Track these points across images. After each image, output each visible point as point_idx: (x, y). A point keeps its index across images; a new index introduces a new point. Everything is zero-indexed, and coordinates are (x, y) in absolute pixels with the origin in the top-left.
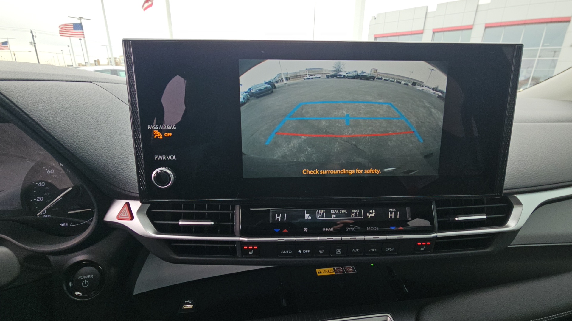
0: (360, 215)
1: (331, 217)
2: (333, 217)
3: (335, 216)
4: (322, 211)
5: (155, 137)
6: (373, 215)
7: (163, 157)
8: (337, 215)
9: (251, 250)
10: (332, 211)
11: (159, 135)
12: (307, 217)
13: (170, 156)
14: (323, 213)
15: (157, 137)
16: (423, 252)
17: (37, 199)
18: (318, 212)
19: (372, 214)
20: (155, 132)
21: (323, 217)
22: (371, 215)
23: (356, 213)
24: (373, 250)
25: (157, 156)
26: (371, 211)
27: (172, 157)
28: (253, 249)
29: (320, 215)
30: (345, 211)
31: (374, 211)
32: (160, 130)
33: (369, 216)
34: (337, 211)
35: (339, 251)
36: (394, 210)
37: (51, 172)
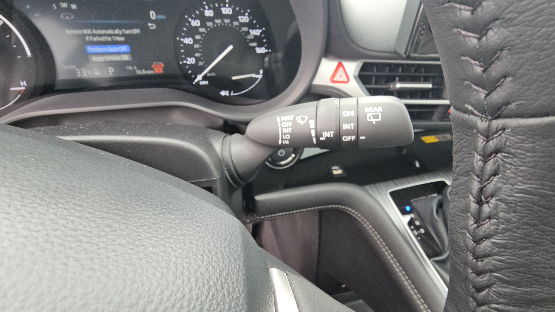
17: (187, 60)
37: (196, 23)
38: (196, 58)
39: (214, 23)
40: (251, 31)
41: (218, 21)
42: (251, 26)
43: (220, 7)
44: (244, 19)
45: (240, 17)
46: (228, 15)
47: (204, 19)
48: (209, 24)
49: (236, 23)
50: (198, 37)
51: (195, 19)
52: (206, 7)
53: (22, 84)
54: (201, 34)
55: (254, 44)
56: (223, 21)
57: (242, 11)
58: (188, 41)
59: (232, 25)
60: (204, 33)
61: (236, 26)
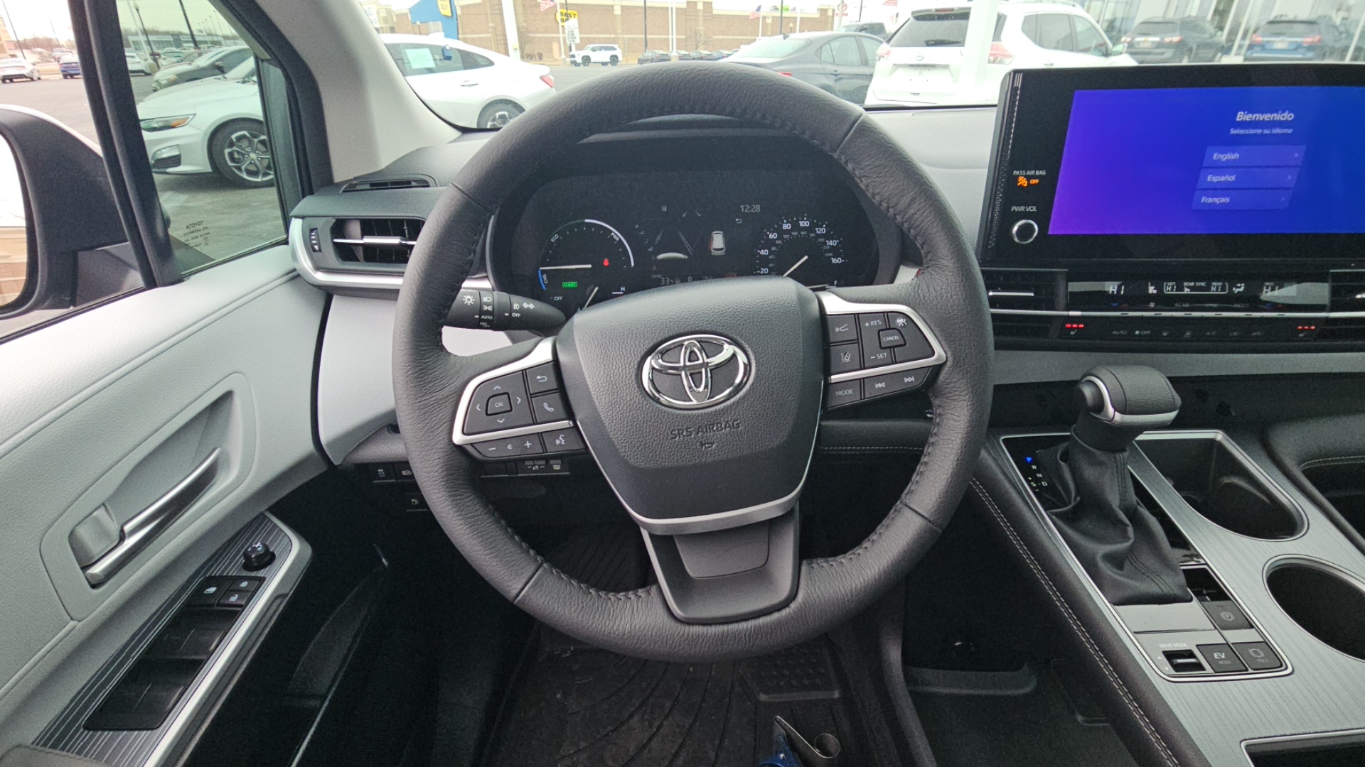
0: (1223, 289)
1: (1184, 291)
2: (1187, 291)
3: (1189, 290)
4: (1171, 284)
5: (1019, 184)
6: (1241, 290)
7: (1022, 208)
8: (1192, 289)
9: (1072, 329)
10: (1186, 284)
11: (1024, 182)
12: (1152, 290)
13: (1030, 208)
14: (1173, 286)
15: (1021, 185)
16: (1301, 340)
17: (761, 270)
18: (1166, 285)
19: (1240, 288)
20: (1021, 179)
21: (1172, 290)
22: (1238, 290)
23: (1218, 287)
24: (1235, 334)
25: (1015, 207)
26: (1239, 285)
27: (1032, 209)
28: (1078, 328)
29: (1169, 289)
30: (1203, 284)
31: (1243, 285)
32: (1025, 176)
33: (1236, 290)
34: (1192, 284)
35: (1188, 334)
36: (1272, 284)
37: (773, 236)
38: (769, 268)
39: (791, 235)
40: (827, 241)
41: (795, 234)
42: (828, 236)
43: (798, 220)
44: (822, 230)
45: (817, 229)
46: (805, 227)
47: (781, 232)
48: (786, 236)
49: (812, 235)
50: (773, 249)
51: (773, 232)
52: (785, 221)
53: (622, 289)
54: (776, 245)
55: (831, 254)
56: (799, 233)
57: (820, 223)
58: (763, 252)
59: (809, 236)
60: (779, 244)
61: (812, 237)
